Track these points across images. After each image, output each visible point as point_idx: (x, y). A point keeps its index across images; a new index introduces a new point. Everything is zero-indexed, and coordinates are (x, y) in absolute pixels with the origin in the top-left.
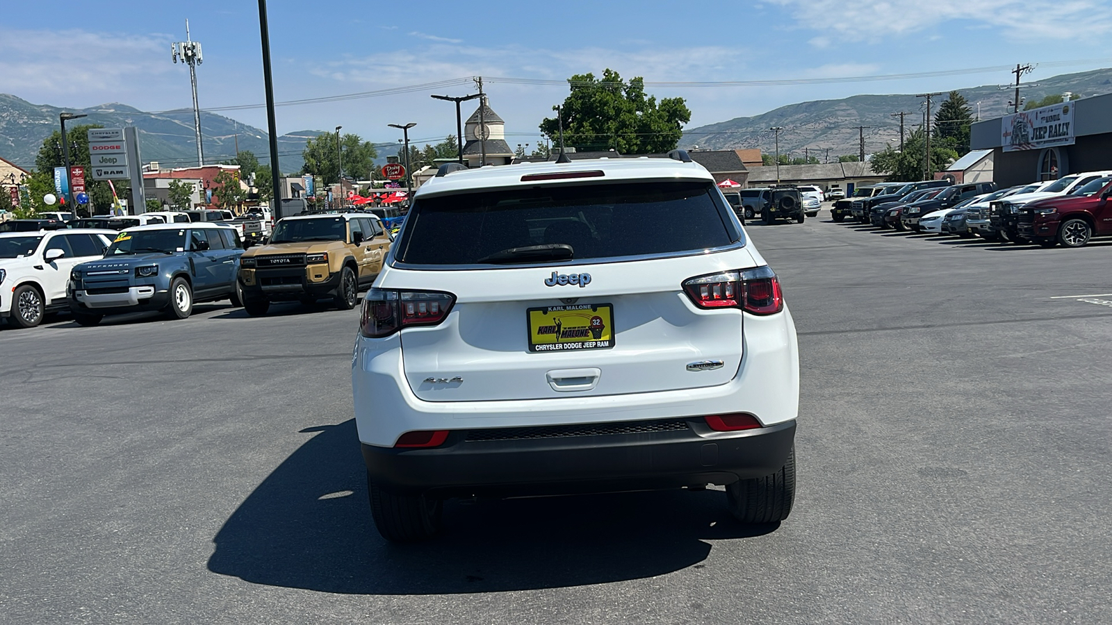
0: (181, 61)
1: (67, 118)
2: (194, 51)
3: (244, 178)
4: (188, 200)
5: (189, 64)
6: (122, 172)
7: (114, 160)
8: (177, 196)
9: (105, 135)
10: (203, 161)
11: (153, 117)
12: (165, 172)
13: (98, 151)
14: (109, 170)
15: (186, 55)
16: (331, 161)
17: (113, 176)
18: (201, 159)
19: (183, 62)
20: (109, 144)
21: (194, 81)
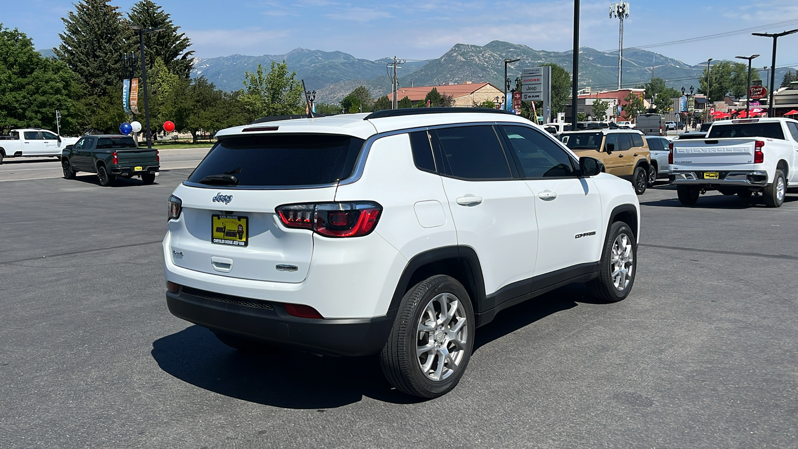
0: (614, 17)
1: (509, 62)
2: (624, 9)
3: (647, 97)
4: (604, 113)
5: (620, 18)
6: (538, 96)
7: (534, 89)
8: (597, 111)
9: (532, 72)
10: (621, 86)
11: (606, 55)
12: (594, 94)
13: (527, 83)
14: (531, 95)
15: (618, 12)
16: (720, 84)
17: (533, 99)
18: (620, 85)
19: (616, 17)
20: (533, 78)
21: (621, 30)
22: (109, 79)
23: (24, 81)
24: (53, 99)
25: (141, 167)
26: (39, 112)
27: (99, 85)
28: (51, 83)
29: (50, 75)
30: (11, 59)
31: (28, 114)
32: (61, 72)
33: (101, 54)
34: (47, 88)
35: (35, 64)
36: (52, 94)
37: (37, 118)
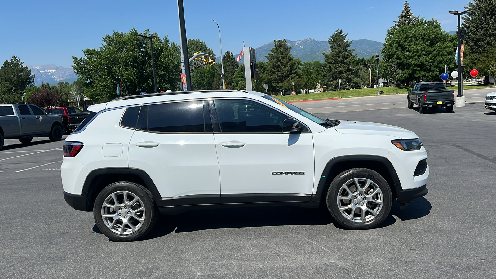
22: (489, 41)
23: (432, 49)
24: (446, 59)
25: (442, 102)
26: (438, 67)
27: (483, 46)
28: (447, 49)
29: (447, 44)
30: (426, 37)
31: (432, 68)
32: (455, 41)
33: (485, 26)
34: (443, 52)
35: (440, 38)
36: (447, 55)
37: (436, 70)
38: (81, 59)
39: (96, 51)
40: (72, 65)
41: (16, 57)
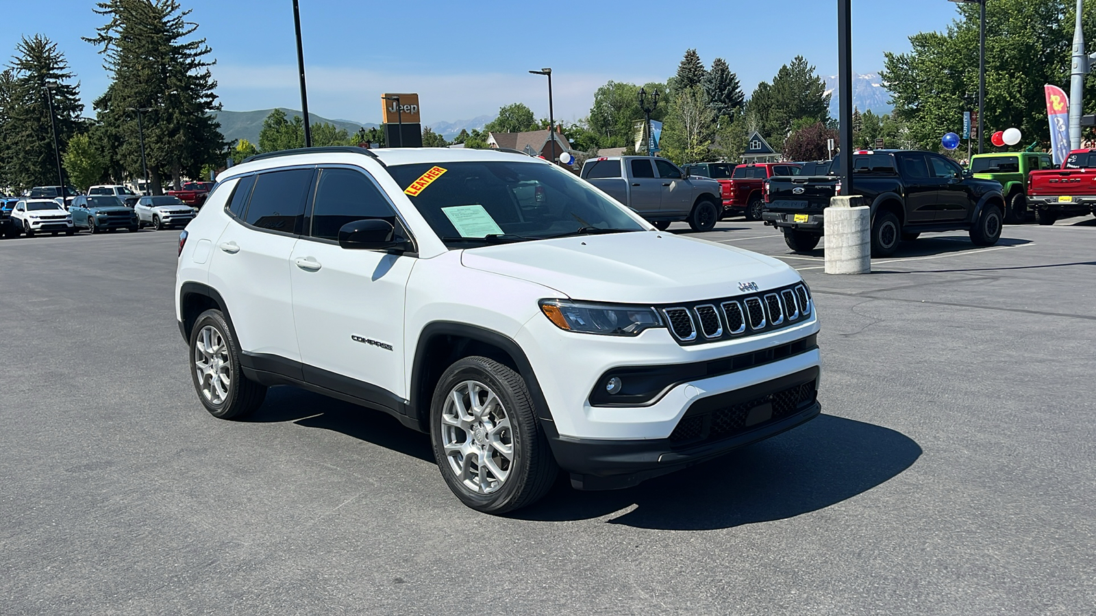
38: (902, 57)
39: (937, 37)
40: (880, 72)
41: (802, 57)
